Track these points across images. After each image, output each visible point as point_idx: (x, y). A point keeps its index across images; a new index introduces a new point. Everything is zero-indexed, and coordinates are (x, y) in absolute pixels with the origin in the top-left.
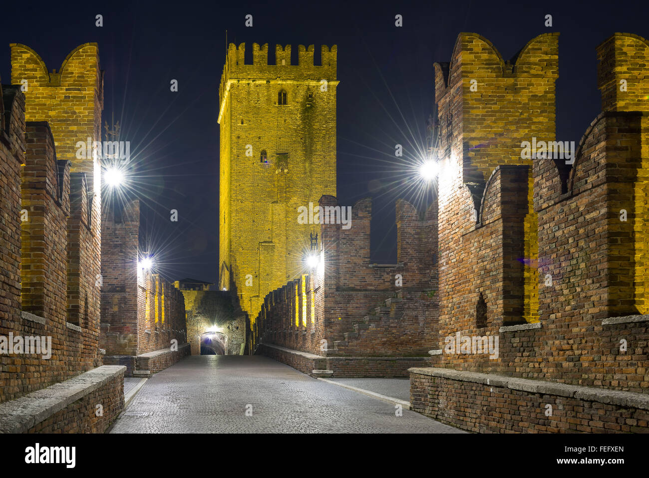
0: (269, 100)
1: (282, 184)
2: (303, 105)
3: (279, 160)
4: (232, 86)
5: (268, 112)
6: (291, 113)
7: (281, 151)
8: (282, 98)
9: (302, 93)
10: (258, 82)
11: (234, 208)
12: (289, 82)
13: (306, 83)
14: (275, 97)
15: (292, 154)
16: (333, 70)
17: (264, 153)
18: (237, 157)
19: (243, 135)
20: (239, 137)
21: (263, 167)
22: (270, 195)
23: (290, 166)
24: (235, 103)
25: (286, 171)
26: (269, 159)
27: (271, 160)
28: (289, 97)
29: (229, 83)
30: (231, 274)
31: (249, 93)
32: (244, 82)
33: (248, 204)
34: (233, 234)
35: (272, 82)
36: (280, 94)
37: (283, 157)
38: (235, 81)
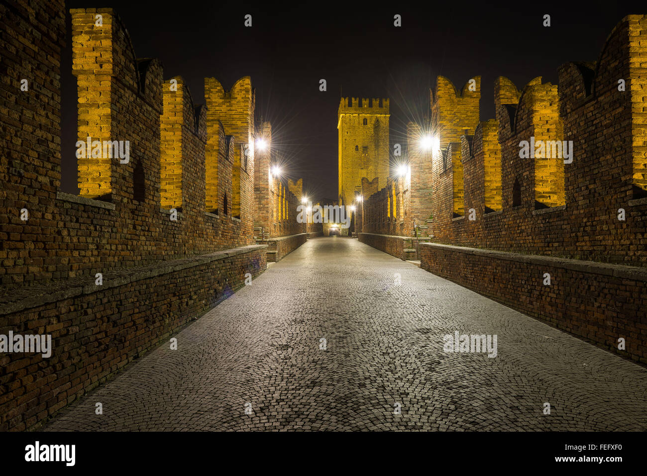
0: (359, 123)
1: (365, 161)
2: (374, 125)
3: (364, 150)
4: (343, 117)
5: (359, 128)
6: (369, 128)
7: (365, 146)
8: (365, 122)
9: (374, 119)
10: (354, 115)
11: (344, 171)
12: (368, 115)
13: (376, 115)
14: (362, 122)
15: (369, 147)
16: (388, 110)
17: (357, 146)
18: (344, 149)
19: (347, 138)
20: (346, 140)
21: (357, 153)
22: (360, 165)
23: (369, 153)
24: (344, 124)
25: (367, 155)
26: (359, 149)
27: (361, 150)
28: (368, 121)
29: (341, 115)
30: (343, 201)
31: (350, 120)
32: (348, 115)
33: (350, 170)
34: (343, 183)
35: (360, 115)
36: (364, 120)
37: (365, 148)
38: (344, 115)
